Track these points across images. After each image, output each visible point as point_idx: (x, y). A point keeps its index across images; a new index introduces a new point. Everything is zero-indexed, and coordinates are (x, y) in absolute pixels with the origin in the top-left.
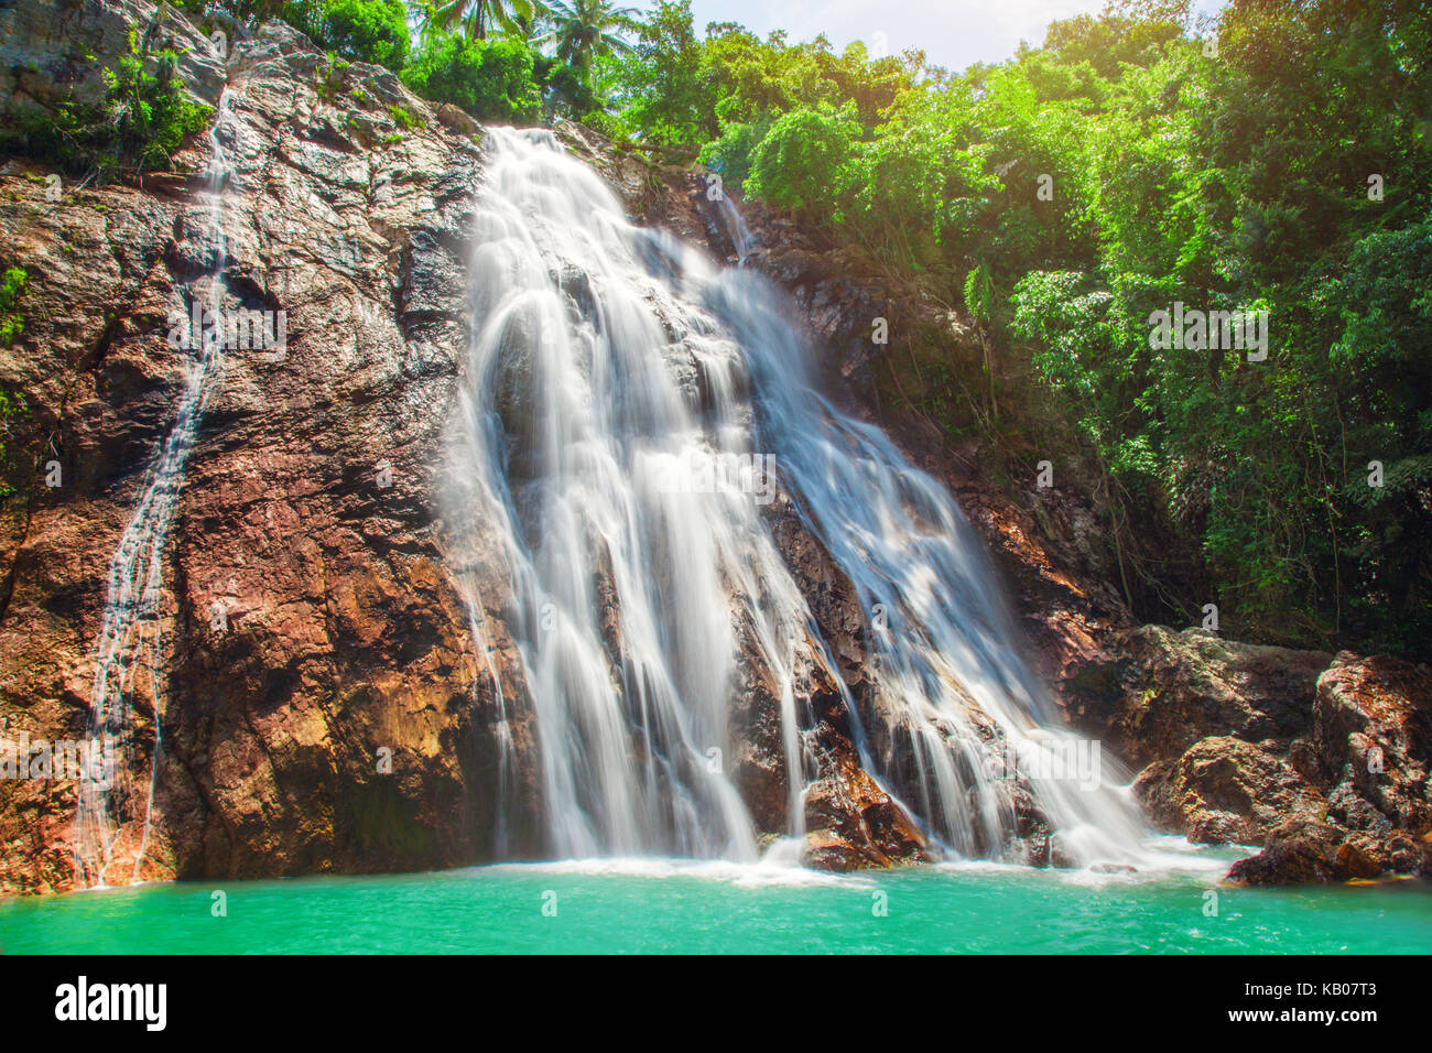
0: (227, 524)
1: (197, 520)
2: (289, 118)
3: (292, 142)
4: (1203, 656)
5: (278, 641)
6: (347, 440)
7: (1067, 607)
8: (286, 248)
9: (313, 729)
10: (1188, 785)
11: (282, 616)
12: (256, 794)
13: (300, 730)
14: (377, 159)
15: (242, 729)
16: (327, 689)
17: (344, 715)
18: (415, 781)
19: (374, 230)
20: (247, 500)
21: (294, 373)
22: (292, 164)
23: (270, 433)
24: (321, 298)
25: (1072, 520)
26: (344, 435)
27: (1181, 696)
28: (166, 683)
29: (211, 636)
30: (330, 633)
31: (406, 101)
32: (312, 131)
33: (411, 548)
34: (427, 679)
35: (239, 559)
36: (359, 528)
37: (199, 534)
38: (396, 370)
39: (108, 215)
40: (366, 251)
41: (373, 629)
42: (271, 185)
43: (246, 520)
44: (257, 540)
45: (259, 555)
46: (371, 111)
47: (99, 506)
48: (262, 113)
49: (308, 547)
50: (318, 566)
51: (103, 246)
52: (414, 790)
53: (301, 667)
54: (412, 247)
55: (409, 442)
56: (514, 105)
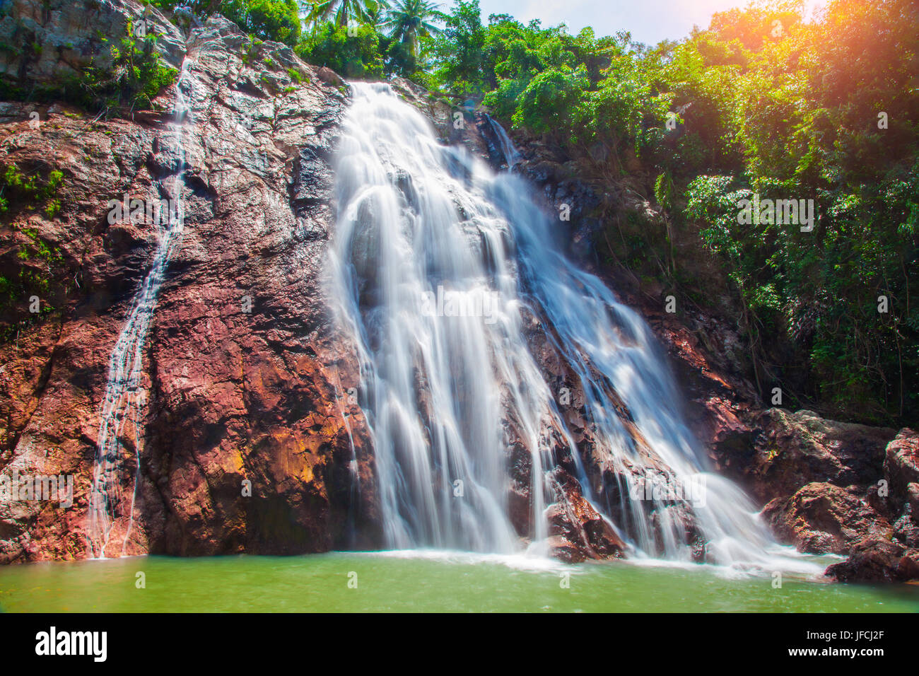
0: (182, 332)
1: (164, 329)
2: (225, 76)
3: (226, 91)
4: (809, 429)
5: (213, 406)
6: (258, 280)
7: (719, 395)
8: (222, 158)
9: (234, 462)
10: (798, 513)
11: (216, 390)
12: (198, 503)
13: (226, 463)
14: (279, 102)
15: (190, 461)
16: (243, 437)
17: (253, 454)
18: (297, 497)
19: (276, 147)
20: (196, 317)
21: (225, 237)
22: (226, 105)
23: (210, 275)
24: (243, 190)
25: (723, 339)
26: (255, 277)
27: (794, 455)
28: (144, 432)
29: (172, 402)
30: (246, 402)
31: (298, 65)
32: (239, 85)
33: (297, 349)
34: (306, 432)
35: (190, 354)
36: (265, 336)
37: (165, 338)
38: (289, 236)
39: (113, 137)
40: (272, 160)
41: (273, 401)
42: (213, 119)
43: (194, 330)
44: (201, 342)
45: (202, 352)
46: (276, 72)
47: (104, 319)
48: (208, 73)
49: (233, 347)
50: (239, 359)
51: (109, 157)
52: (297, 503)
53: (227, 423)
54: (300, 158)
55: (297, 282)
56: (366, 68)
